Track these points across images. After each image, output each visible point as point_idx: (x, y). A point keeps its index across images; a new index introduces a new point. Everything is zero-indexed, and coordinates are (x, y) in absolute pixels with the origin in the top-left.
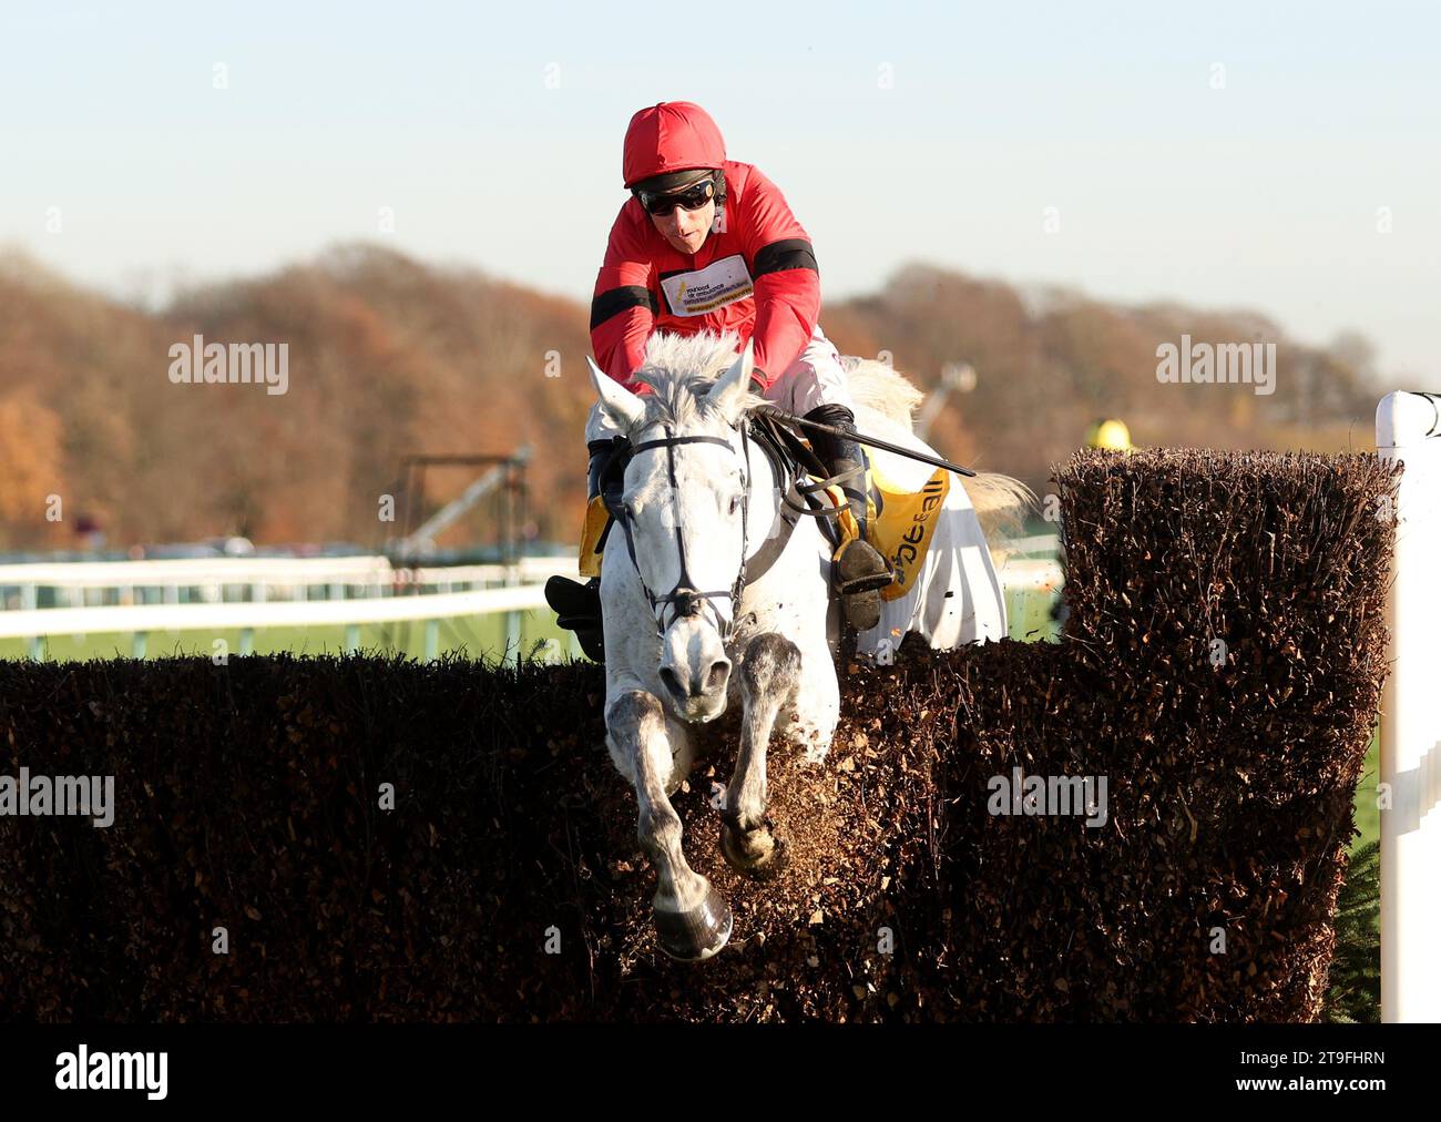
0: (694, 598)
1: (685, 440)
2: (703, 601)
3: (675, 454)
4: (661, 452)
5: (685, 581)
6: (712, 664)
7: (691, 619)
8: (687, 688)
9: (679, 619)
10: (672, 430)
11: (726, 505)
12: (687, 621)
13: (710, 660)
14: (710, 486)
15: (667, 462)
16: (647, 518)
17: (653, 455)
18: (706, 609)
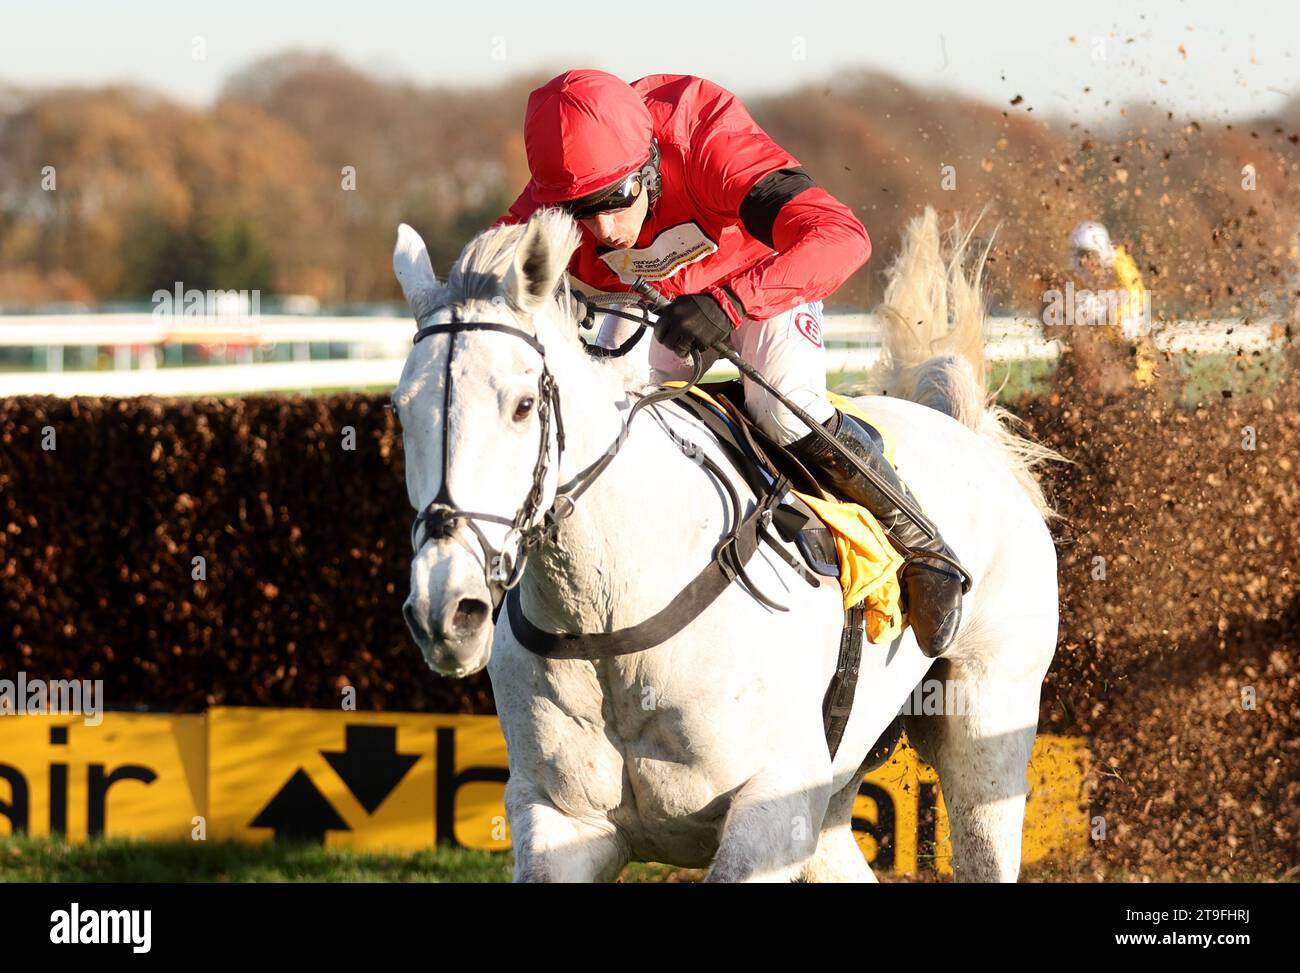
0: (450, 515)
1: (472, 326)
2: (462, 521)
3: (456, 342)
4: (441, 339)
5: (443, 496)
6: (460, 598)
7: (442, 542)
8: (426, 627)
9: (429, 542)
10: (460, 313)
11: (510, 408)
12: (437, 544)
13: (457, 594)
14: (492, 384)
15: (446, 352)
16: (413, 417)
17: (431, 342)
18: (464, 531)
